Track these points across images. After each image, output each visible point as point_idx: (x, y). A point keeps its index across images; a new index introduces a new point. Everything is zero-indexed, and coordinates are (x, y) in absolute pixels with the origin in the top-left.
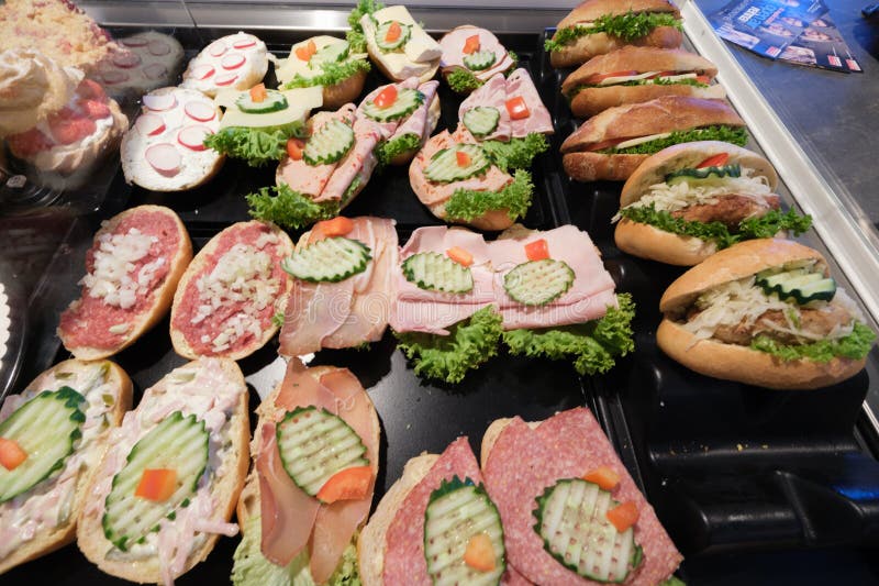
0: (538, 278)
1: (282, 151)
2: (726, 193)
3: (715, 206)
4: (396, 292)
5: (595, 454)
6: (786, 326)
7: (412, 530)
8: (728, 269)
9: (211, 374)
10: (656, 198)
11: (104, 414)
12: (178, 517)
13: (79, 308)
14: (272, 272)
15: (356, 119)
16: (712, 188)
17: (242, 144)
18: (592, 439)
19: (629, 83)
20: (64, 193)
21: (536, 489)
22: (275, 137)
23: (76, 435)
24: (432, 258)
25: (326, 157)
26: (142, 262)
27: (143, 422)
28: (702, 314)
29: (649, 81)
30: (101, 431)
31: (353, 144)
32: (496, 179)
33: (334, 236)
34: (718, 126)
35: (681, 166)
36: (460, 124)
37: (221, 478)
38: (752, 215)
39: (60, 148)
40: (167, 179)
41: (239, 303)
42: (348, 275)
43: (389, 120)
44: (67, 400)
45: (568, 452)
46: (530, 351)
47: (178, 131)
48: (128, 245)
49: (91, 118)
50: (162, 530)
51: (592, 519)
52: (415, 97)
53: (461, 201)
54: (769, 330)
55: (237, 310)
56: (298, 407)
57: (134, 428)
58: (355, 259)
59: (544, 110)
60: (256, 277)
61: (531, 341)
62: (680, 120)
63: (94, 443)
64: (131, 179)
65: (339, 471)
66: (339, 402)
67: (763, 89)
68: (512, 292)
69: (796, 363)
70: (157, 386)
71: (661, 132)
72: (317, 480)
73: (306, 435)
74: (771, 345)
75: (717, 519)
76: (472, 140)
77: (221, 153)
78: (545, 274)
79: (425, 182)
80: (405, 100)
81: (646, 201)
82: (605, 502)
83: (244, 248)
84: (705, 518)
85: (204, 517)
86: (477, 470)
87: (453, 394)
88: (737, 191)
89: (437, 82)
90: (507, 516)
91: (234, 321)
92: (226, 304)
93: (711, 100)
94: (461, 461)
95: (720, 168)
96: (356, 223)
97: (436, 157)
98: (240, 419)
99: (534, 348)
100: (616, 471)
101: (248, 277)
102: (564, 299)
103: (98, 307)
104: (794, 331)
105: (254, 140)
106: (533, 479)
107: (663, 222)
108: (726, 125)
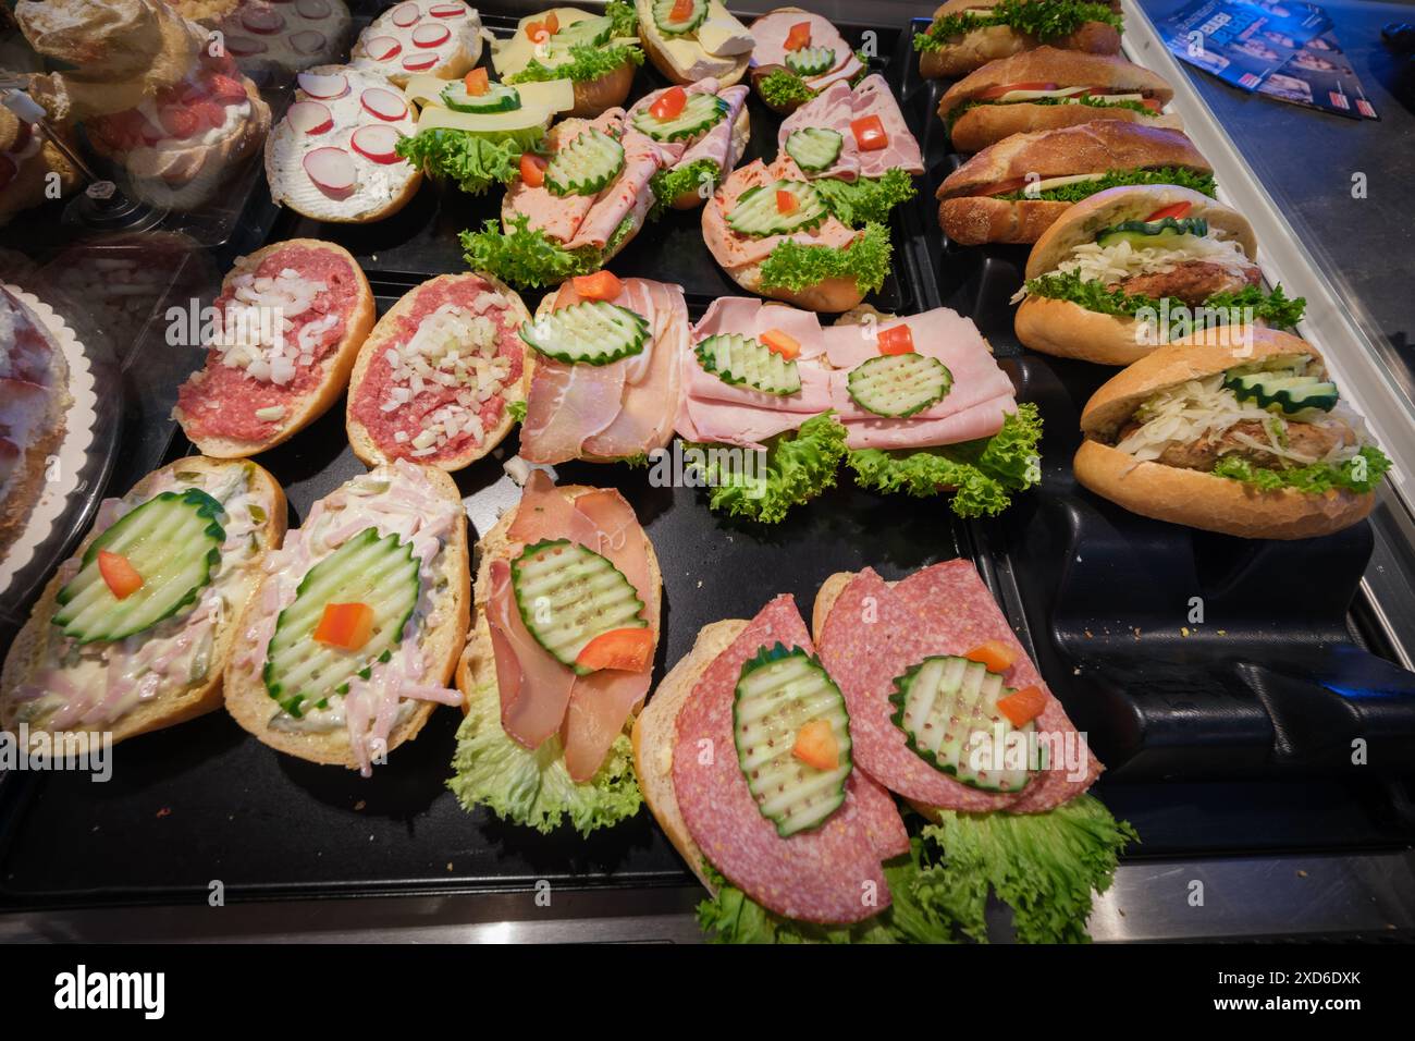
0: (898, 379)
1: (514, 171)
2: (1186, 259)
3: (1170, 275)
4: (687, 387)
5: (979, 625)
6: (1267, 442)
7: (714, 716)
8: (1185, 363)
9: (413, 486)
10: (1082, 263)
11: (252, 532)
12: (375, 675)
13: (204, 381)
14: (498, 348)
15: (625, 131)
16: (1165, 251)
17: (454, 155)
18: (975, 603)
19: (1044, 100)
20: (172, 213)
21: (895, 668)
22: (504, 148)
23: (214, 558)
24: (739, 343)
25: (581, 183)
26: (302, 319)
27: (313, 545)
28: (1143, 428)
29: (1073, 101)
30: (248, 557)
31: (622, 166)
32: (834, 236)
33: (594, 300)
34: (1174, 169)
35: (1121, 218)
36: (781, 151)
37: (433, 629)
38: (1222, 290)
39: (171, 142)
40: (335, 203)
41: (449, 389)
42: (617, 356)
43: (672, 138)
44: (199, 507)
45: (939, 621)
46: (884, 481)
47: (352, 131)
48: (281, 293)
49: (216, 101)
50: (352, 692)
51: (975, 711)
52: (714, 106)
53: (786, 262)
54: (1242, 448)
55: (448, 399)
56: (543, 540)
57: (301, 553)
58: (626, 334)
59: (909, 139)
60: (476, 352)
61: (886, 467)
62: (1120, 155)
63: (239, 572)
64: (281, 197)
65: (602, 633)
66: (603, 538)
67: (1235, 134)
68: (858, 396)
69: (1277, 494)
70: (331, 498)
71: (1091, 172)
72: (572, 643)
73: (556, 579)
74: (1244, 468)
75: (1156, 715)
76: (801, 177)
77: (420, 167)
78: (908, 376)
79: (726, 234)
80: (698, 109)
81: (1067, 268)
82: (995, 689)
83: (456, 310)
84: (1139, 714)
85: (413, 678)
86: (808, 639)
87: (765, 542)
88: (1204, 256)
89: (747, 88)
90: (853, 701)
91: (444, 414)
92: (429, 388)
93: (1165, 129)
94: (785, 625)
95: (1180, 222)
96: (626, 286)
97: (744, 197)
98: (456, 552)
99: (890, 479)
100: (1009, 648)
101: (463, 352)
102: (937, 410)
103: (237, 382)
104: (1277, 450)
105: (473, 151)
106: (890, 653)
107: (1093, 298)
108: (1186, 169)
